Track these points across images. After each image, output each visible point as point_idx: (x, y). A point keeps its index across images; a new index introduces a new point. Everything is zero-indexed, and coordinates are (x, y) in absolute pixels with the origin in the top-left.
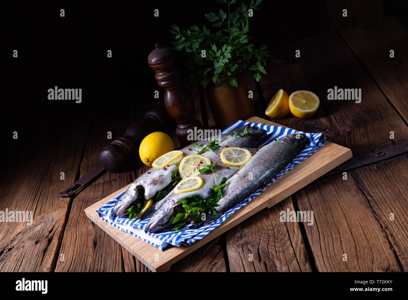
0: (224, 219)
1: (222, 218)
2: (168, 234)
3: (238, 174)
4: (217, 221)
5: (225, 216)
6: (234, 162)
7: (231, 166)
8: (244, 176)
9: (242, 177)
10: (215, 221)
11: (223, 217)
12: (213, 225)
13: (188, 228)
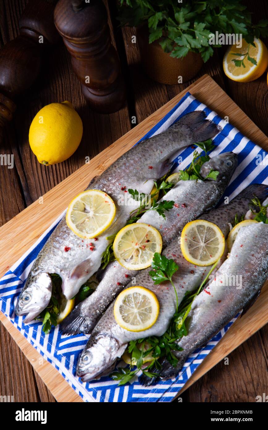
0: (189, 374)
1: (185, 371)
2: (108, 387)
3: (209, 293)
4: (179, 376)
5: (190, 365)
6: (201, 259)
7: (196, 266)
8: (220, 301)
9: (215, 301)
10: (177, 375)
11: (187, 368)
12: (174, 383)
13: (137, 381)
